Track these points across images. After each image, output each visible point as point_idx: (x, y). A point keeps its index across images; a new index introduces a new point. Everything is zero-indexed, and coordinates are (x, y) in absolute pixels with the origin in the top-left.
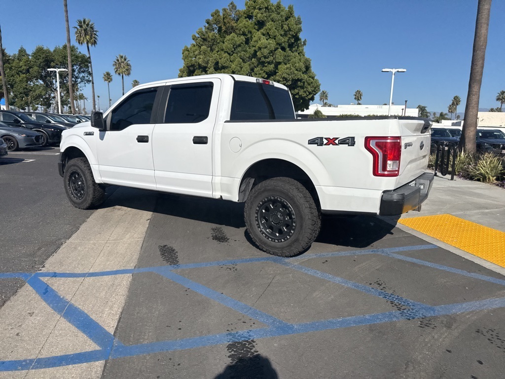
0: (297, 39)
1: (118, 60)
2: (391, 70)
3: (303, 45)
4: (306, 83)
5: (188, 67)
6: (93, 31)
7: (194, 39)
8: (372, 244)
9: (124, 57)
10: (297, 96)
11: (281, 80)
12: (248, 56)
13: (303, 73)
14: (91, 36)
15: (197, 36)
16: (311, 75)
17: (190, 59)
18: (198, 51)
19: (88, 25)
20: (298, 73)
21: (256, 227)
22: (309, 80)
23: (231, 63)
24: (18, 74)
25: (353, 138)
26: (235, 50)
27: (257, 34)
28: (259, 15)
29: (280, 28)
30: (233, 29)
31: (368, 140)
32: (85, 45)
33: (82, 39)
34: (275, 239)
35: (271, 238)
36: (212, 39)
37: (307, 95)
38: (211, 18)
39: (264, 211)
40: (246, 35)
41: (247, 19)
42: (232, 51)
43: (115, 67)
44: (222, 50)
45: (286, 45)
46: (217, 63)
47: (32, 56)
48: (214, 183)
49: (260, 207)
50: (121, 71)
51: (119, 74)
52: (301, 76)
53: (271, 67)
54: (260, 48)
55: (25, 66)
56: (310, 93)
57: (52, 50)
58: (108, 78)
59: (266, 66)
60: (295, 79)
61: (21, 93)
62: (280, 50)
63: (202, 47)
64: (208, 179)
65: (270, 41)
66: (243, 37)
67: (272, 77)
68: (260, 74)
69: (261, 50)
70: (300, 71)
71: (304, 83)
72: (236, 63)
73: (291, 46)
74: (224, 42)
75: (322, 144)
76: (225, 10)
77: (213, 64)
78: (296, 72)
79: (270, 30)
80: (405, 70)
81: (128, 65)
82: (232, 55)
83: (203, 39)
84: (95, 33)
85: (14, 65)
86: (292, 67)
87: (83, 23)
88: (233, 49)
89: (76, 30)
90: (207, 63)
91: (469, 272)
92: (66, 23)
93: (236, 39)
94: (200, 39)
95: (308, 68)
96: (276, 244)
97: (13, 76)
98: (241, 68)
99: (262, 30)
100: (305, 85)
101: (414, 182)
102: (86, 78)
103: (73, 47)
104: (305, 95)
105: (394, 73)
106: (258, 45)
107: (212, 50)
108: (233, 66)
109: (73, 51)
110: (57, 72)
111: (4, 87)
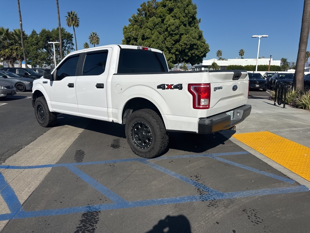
0: (194, 18)
1: (92, 35)
2: (258, 36)
3: (199, 22)
4: (199, 46)
5: (126, 39)
6: (77, 18)
7: (129, 21)
8: (207, 151)
9: (95, 33)
10: (194, 55)
11: (183, 45)
12: (163, 30)
13: (198, 40)
14: (76, 21)
15: (132, 19)
16: (203, 41)
17: (127, 33)
18: (132, 28)
19: (73, 15)
20: (194, 40)
21: (132, 139)
22: (202, 44)
23: (152, 35)
24: (31, 46)
25: (181, 85)
26: (155, 27)
27: (168, 17)
28: (170, 5)
29: (183, 12)
30: (154, 14)
31: (190, 85)
32: (72, 27)
33: (70, 23)
34: (141, 147)
35: (140, 147)
36: (141, 21)
37: (200, 54)
38: (141, 8)
39: (136, 130)
40: (162, 17)
41: (163, 7)
42: (153, 28)
43: (90, 40)
44: (147, 27)
45: (187, 23)
46: (143, 36)
47: (39, 35)
48: (109, 112)
49: (133, 127)
50: (93, 42)
51: (92, 44)
52: (196, 42)
53: (177, 37)
54: (169, 26)
55: (36, 41)
56: (202, 53)
57: (51, 31)
58: (87, 47)
59: (174, 37)
60: (192, 44)
61: (33, 57)
62: (182, 26)
63: (134, 26)
64: (105, 109)
65: (176, 21)
66: (160, 19)
67: (178, 43)
68: (170, 41)
69: (170, 26)
70: (195, 39)
71: (198, 46)
72: (155, 35)
73: (190, 23)
74: (148, 23)
75: (164, 88)
76: (148, 2)
77: (141, 36)
78: (192, 39)
79: (176, 13)
80: (267, 36)
81: (98, 38)
82: (153, 30)
83: (135, 21)
84: (78, 19)
85: (29, 40)
86: (190, 37)
87: (70, 14)
88: (154, 27)
89: (67, 18)
90: (138, 36)
91: (260, 170)
92: (58, 14)
93: (155, 20)
94: (133, 21)
95: (200, 37)
96: (142, 150)
97: (29, 47)
98: (158, 38)
99: (171, 14)
100: (199, 48)
101: (232, 111)
102: (71, 47)
103: (63, 28)
104: (199, 54)
105: (260, 38)
106: (168, 24)
107: (141, 27)
108: (153, 37)
109: (62, 31)
110: (54, 44)
111: (24, 54)
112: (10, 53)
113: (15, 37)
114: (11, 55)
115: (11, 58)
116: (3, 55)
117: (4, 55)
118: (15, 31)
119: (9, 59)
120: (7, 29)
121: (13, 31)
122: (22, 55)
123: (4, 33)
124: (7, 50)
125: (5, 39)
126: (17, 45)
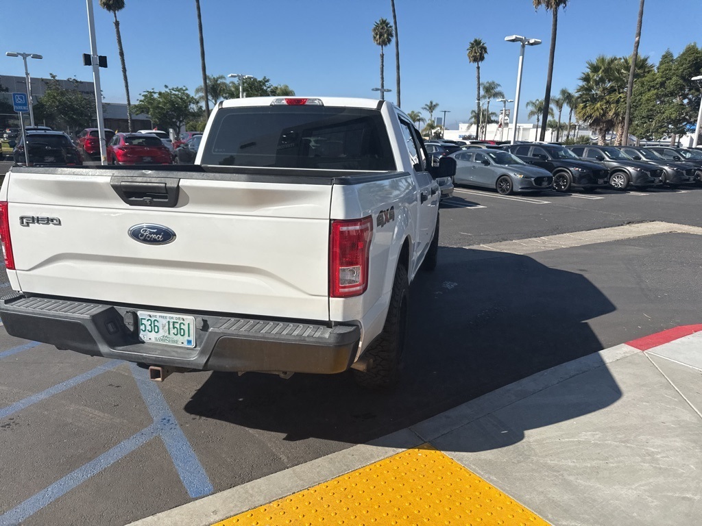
61: (643, 117)
111: (628, 111)
112: (602, 112)
113: (622, 73)
114: (604, 115)
115: (604, 122)
116: (588, 117)
117: (590, 116)
118: (626, 60)
119: (598, 125)
121: (622, 61)
122: (624, 113)
123: (603, 68)
124: (598, 105)
125: (602, 80)
126: (621, 91)
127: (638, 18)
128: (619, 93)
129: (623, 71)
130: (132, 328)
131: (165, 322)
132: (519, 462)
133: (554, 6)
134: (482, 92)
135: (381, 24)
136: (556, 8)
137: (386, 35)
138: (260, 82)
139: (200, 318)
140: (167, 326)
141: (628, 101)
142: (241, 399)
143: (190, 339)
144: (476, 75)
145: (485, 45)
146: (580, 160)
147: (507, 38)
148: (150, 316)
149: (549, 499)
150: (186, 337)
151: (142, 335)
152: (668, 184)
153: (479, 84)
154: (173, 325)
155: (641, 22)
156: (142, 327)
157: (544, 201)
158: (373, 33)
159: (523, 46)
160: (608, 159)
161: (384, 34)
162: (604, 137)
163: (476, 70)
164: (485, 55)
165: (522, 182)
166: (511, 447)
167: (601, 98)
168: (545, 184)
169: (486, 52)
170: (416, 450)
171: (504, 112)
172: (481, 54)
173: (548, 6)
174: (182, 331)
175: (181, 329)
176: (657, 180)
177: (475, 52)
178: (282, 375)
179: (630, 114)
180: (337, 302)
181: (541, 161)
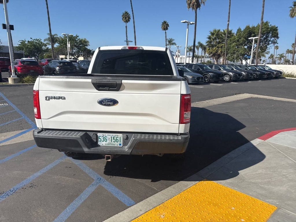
47: (243, 32)
55: (238, 38)
57: (255, 26)
61: (232, 53)
89: (291, 8)
103: (266, 22)
109: (265, 25)
110: (254, 39)
111: (226, 51)
112: (216, 51)
113: (223, 36)
114: (217, 52)
115: (217, 55)
117: (212, 53)
118: (224, 31)
119: (215, 56)
120: (219, 29)
121: (223, 31)
122: (225, 52)
123: (215, 34)
124: (214, 48)
125: (215, 39)
126: (223, 43)
127: (228, 15)
128: (222, 44)
129: (223, 35)
130: (95, 141)
131: (110, 137)
132: (242, 182)
133: (195, 9)
134: (167, 43)
135: (125, 13)
136: (196, 10)
137: (127, 18)
138: (75, 37)
139: (125, 135)
140: (111, 139)
141: (226, 46)
142: (125, 168)
143: (120, 143)
144: (165, 35)
145: (168, 23)
146: (212, 70)
147: (182, 21)
148: (103, 135)
149: (258, 193)
150: (119, 143)
151: (99, 143)
152: (244, 79)
153: (166, 39)
154: (113, 138)
155: (229, 16)
156: (100, 140)
157: (201, 87)
158: (122, 17)
159: (188, 25)
160: (222, 70)
161: (126, 18)
162: (217, 61)
163: (165, 33)
164: (168, 28)
165: (192, 79)
166: (236, 177)
167: (215, 46)
168: (200, 80)
169: (168, 26)
170: (203, 181)
171: (178, 51)
172: (167, 27)
173: (193, 9)
174: (117, 140)
175: (117, 139)
176: (241, 78)
177: (164, 26)
178: (159, 155)
179: (227, 52)
180: (182, 126)
181: (198, 71)
